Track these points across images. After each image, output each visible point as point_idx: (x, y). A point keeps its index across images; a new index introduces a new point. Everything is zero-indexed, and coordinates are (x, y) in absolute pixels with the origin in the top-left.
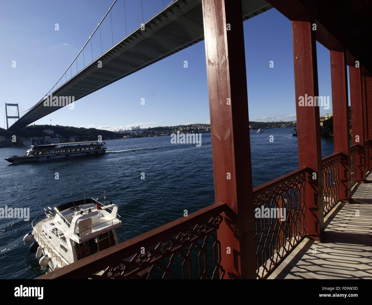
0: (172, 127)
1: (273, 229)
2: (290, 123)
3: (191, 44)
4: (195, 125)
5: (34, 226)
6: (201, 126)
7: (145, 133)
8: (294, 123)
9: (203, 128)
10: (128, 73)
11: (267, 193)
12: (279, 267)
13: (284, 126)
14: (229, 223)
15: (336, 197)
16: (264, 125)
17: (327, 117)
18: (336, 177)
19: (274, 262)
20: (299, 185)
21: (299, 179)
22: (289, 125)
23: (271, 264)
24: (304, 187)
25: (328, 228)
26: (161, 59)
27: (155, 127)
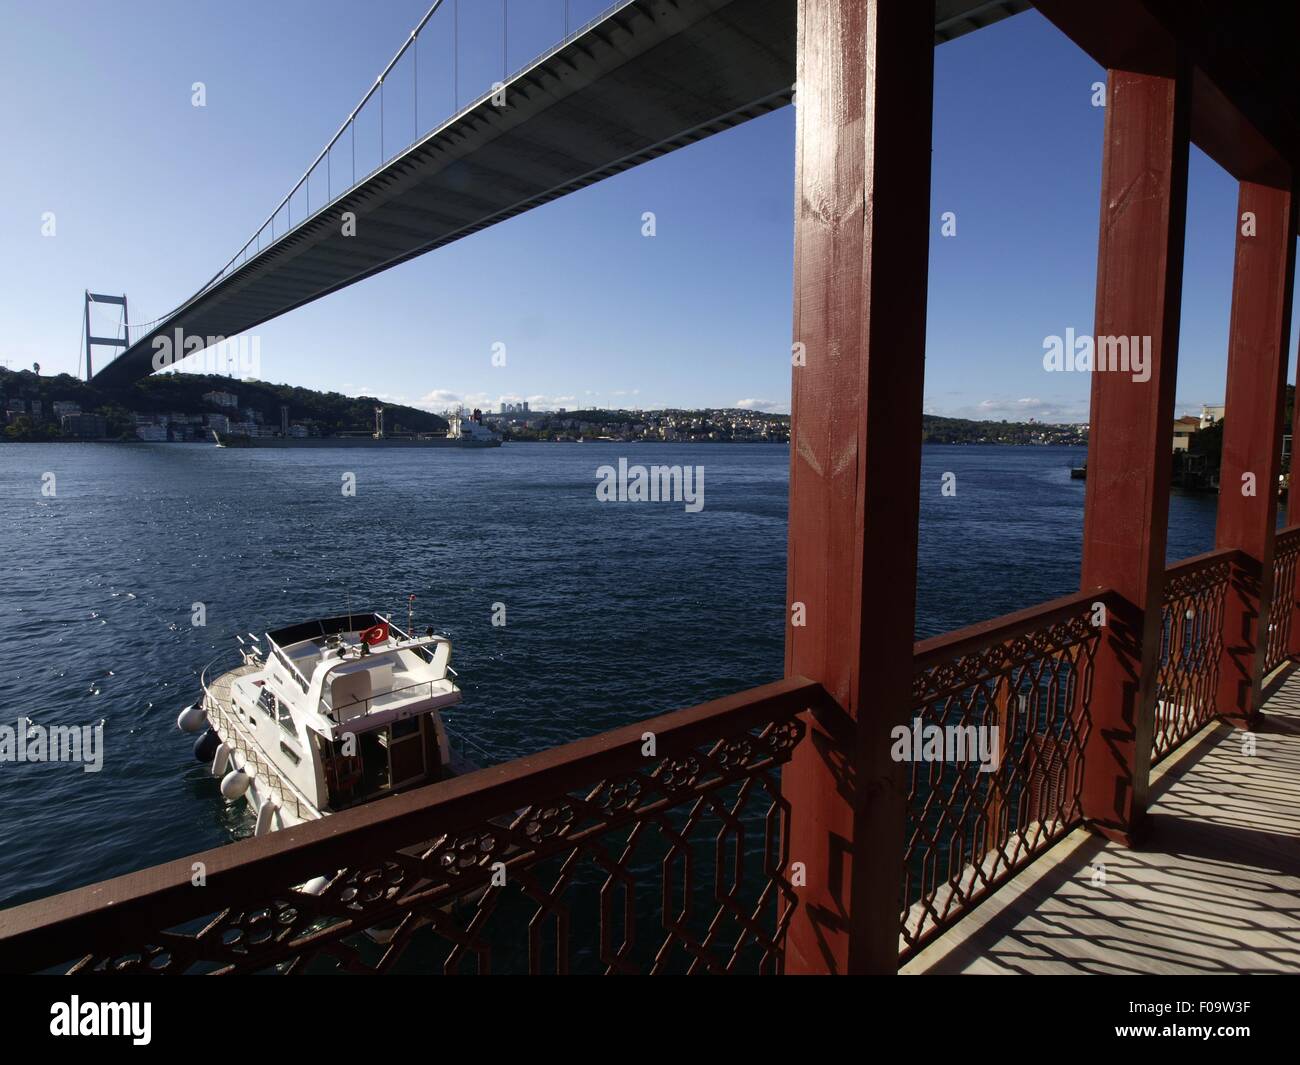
0: (640, 413)
1: (970, 786)
2: (1065, 432)
3: (730, 123)
4: (721, 411)
5: (207, 685)
6: (744, 418)
7: (544, 428)
8: (1080, 432)
9: (748, 423)
10: (500, 212)
11: (959, 665)
12: (977, 911)
13: (1044, 440)
14: (823, 745)
15: (1205, 703)
16: (971, 431)
17: (1207, 420)
18: (1212, 635)
19: (960, 893)
20: (1074, 650)
21: (1077, 627)
22: (1062, 438)
23: (951, 899)
24: (1091, 658)
25: (1162, 804)
26: (620, 169)
27: (582, 409)
